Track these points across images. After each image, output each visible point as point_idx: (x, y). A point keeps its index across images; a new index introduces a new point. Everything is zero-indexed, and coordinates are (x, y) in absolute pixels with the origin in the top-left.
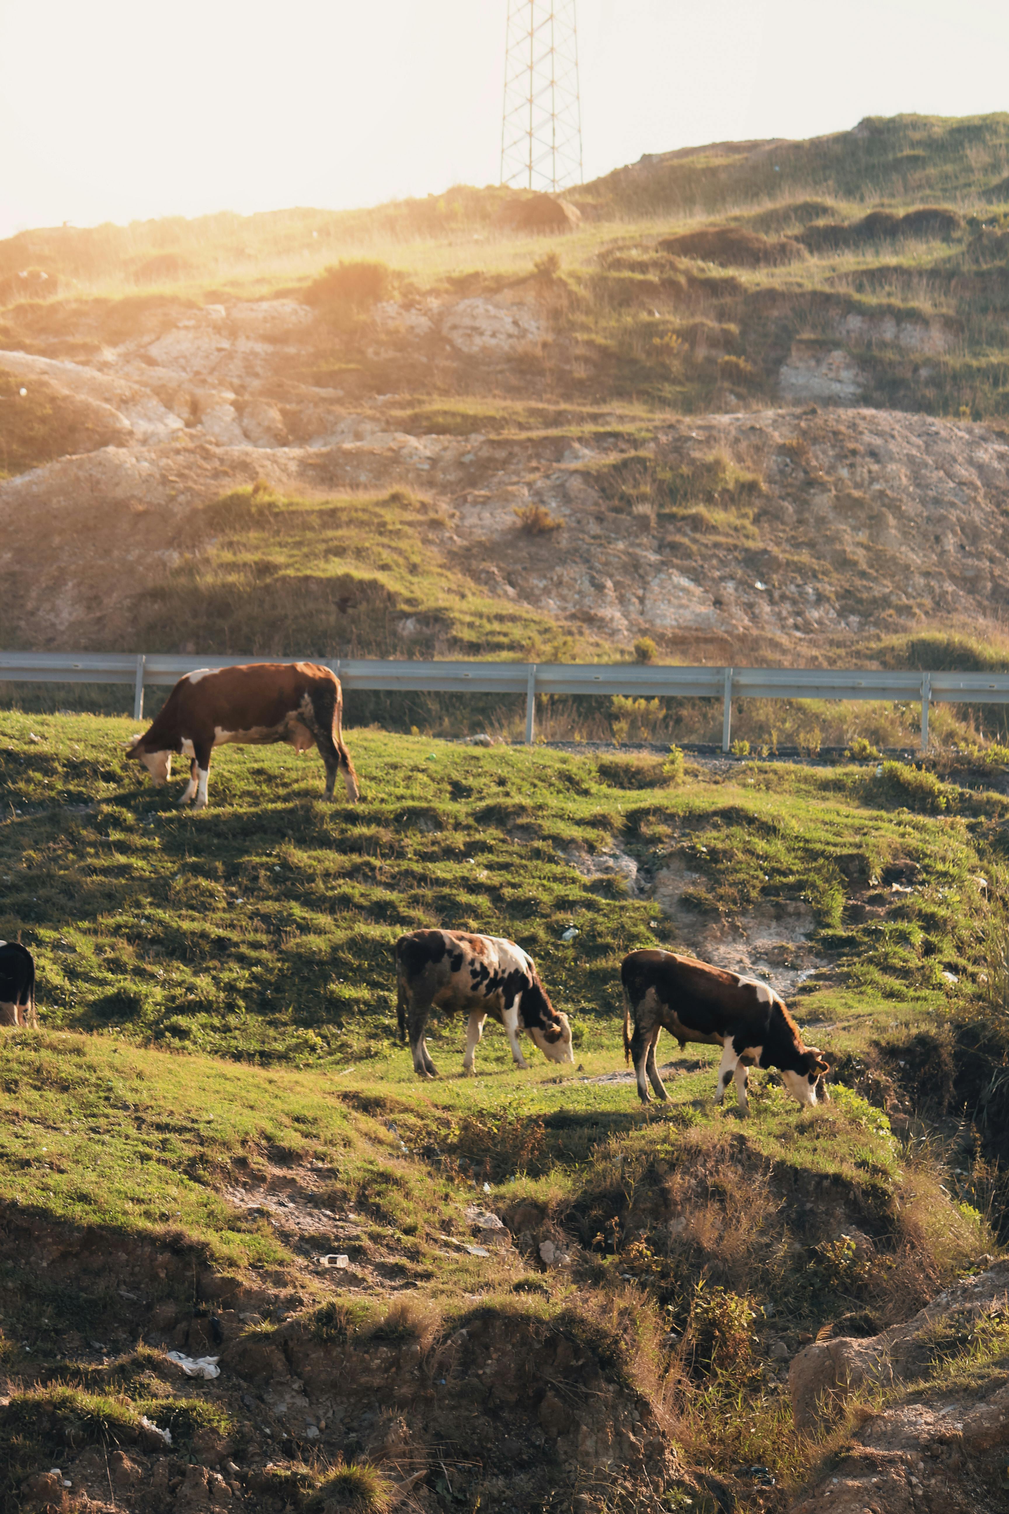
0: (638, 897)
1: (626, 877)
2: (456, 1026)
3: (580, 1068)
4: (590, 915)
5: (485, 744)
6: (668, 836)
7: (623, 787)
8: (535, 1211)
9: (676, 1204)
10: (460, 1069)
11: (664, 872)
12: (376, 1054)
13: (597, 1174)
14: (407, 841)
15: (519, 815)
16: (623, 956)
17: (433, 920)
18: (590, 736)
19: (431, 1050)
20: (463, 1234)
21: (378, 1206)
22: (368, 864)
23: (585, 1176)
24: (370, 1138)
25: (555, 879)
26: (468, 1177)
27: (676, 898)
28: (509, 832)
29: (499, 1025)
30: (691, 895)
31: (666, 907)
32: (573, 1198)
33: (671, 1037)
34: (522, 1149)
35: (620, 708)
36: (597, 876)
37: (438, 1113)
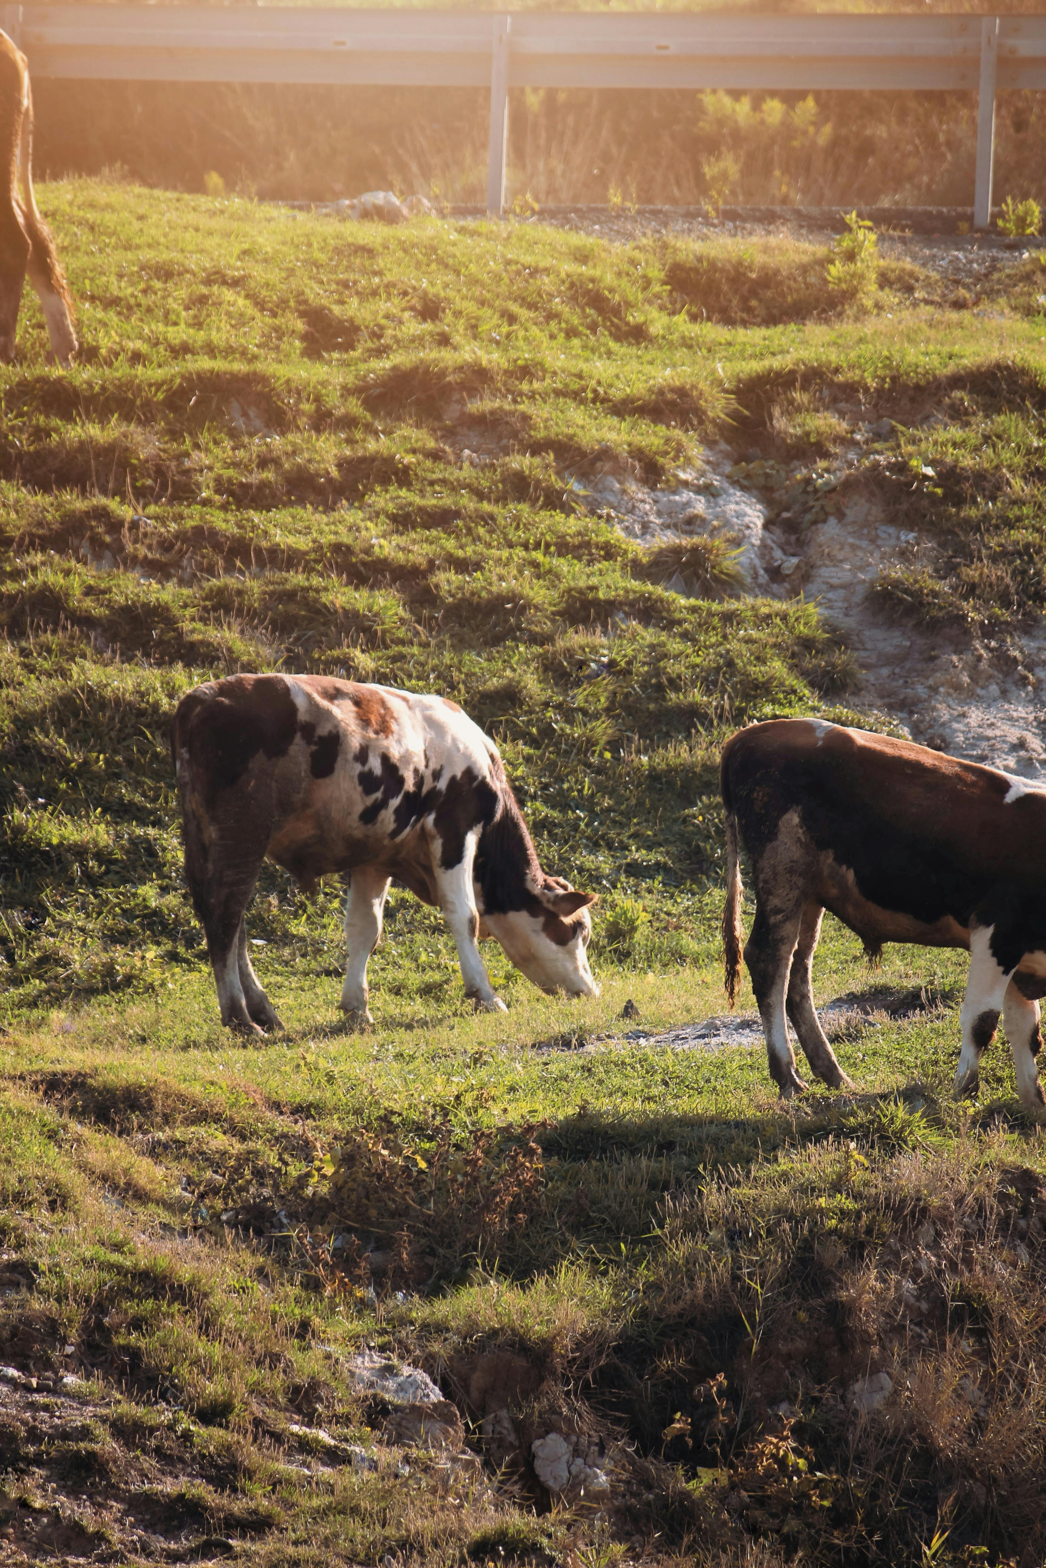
0: (766, 591)
1: (736, 543)
2: (324, 911)
3: (629, 1010)
4: (649, 635)
5: (388, 216)
6: (839, 440)
7: (729, 321)
8: (521, 1362)
9: (867, 1342)
10: (334, 1016)
11: (831, 529)
12: (129, 980)
13: (673, 1268)
14: (199, 458)
15: (473, 392)
16: (730, 733)
17: (266, 652)
18: (646, 197)
19: (265, 970)
20: (345, 1420)
21: (135, 1354)
22: (102, 514)
23: (644, 1274)
24: (115, 1188)
25: (564, 548)
26: (356, 1280)
27: (860, 592)
28: (449, 434)
29: (426, 908)
30: (897, 584)
31: (837, 614)
32: (614, 1328)
33: (847, 932)
34: (487, 1208)
35: (721, 122)
36: (666, 539)
37: (282, 1124)
